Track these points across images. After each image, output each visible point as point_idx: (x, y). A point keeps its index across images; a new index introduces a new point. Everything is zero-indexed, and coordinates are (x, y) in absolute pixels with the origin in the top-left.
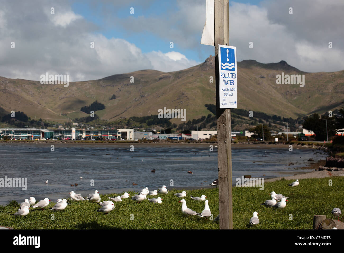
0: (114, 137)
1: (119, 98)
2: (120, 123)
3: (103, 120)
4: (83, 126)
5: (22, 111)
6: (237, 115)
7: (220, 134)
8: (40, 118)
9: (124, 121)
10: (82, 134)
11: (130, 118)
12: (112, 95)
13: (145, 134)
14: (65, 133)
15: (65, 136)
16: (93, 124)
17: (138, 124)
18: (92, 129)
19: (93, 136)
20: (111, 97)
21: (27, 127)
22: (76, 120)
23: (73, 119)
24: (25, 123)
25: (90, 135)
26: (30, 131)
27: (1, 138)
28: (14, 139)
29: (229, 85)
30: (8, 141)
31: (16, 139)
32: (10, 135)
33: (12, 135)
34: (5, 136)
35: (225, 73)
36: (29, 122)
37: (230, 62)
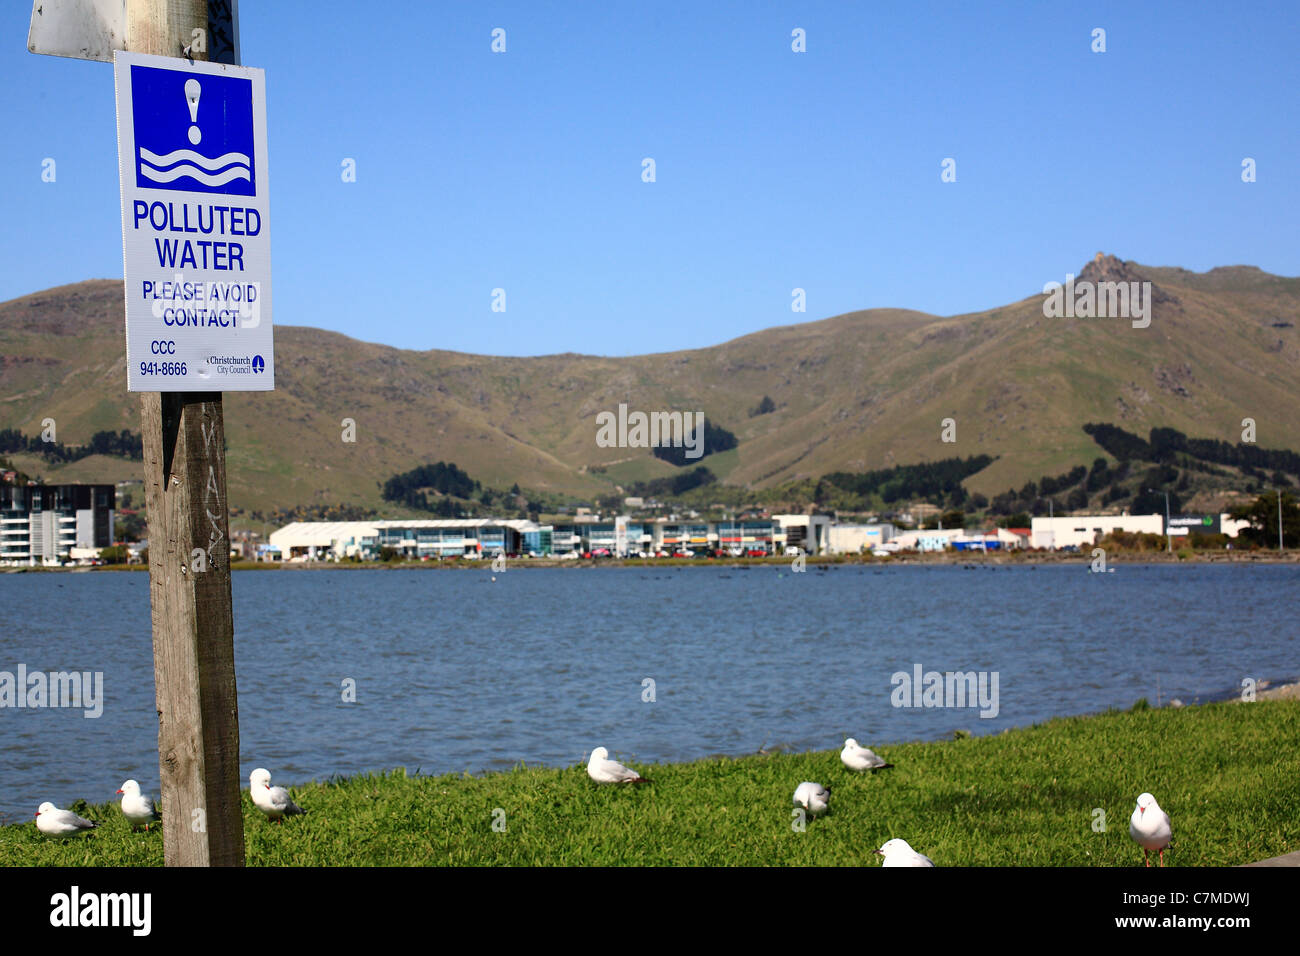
0: (763, 544)
1: (784, 410)
2: (790, 496)
3: (732, 487)
4: (661, 509)
5: (452, 461)
6: (1197, 461)
7: (159, 532)
8: (512, 485)
9: (804, 489)
10: (653, 537)
11: (824, 477)
12: (760, 398)
13: (869, 533)
14: (591, 533)
15: (594, 545)
16: (698, 501)
17: (853, 499)
18: (692, 519)
19: (688, 542)
20: (756, 406)
21: (470, 514)
22: (638, 490)
23: (626, 485)
24: (462, 501)
25: (679, 539)
26: (473, 528)
27: (373, 556)
28: (416, 557)
29: (205, 267)
30: (396, 566)
31: (423, 559)
32: (404, 543)
33: (411, 543)
34: (386, 546)
35: (171, 205)
36: (475, 499)
37: (209, 149)
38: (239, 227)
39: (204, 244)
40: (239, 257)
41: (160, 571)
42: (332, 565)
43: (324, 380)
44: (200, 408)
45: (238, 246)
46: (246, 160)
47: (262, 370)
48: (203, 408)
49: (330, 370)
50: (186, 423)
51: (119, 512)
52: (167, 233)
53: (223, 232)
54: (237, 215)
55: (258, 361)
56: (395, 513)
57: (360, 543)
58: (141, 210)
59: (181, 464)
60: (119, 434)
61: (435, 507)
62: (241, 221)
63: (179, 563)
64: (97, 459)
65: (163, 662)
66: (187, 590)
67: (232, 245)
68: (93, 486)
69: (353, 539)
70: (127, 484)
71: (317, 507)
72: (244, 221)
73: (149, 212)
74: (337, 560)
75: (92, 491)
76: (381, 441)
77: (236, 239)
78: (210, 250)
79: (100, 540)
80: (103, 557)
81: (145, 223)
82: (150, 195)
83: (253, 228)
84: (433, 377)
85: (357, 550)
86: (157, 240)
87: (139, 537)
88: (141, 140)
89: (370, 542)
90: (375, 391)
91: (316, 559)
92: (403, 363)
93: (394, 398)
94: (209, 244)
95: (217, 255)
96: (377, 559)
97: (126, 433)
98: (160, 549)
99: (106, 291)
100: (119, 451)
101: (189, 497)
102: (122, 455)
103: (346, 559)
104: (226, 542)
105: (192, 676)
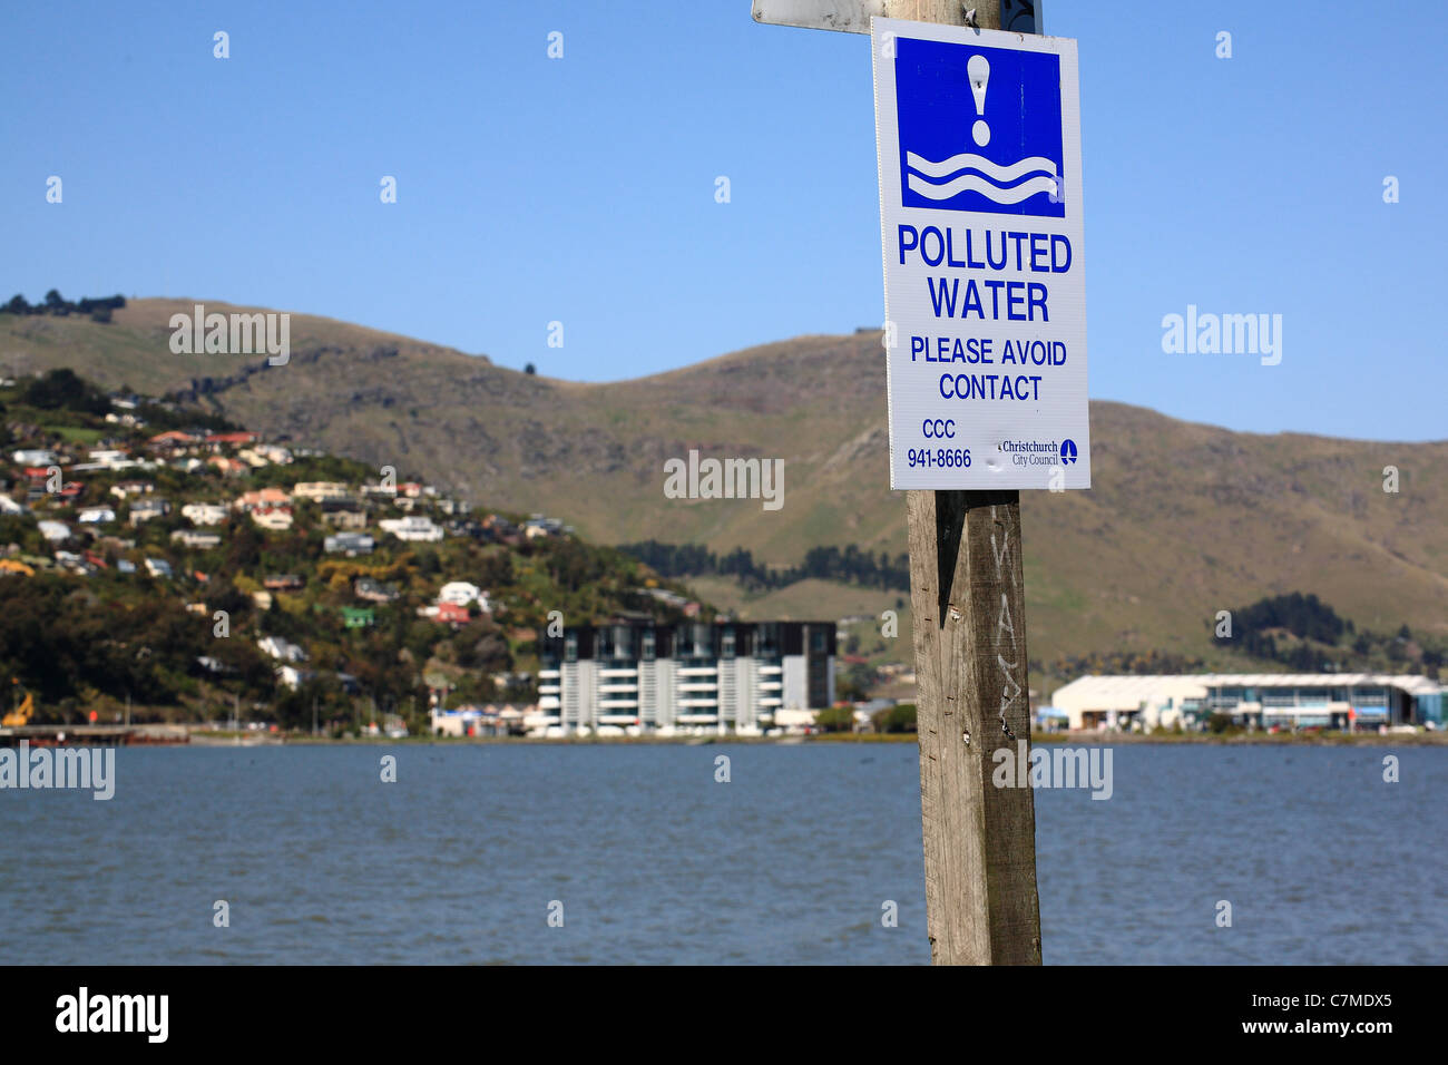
5: (1312, 591)
7: (933, 687)
8: (1399, 626)
21: (1338, 667)
24: (1326, 648)
26: (1344, 688)
27: (1199, 726)
28: (1260, 728)
29: (996, 317)
30: (1231, 739)
31: (1270, 731)
32: (1243, 707)
33: (1254, 707)
34: (1218, 711)
35: (949, 230)
36: (1345, 646)
37: (1001, 152)
38: (1042, 260)
39: (994, 285)
40: (1041, 303)
41: (934, 741)
42: (1139, 738)
43: (1129, 475)
44: (989, 514)
45: (1042, 287)
46: (1050, 166)
47: (1074, 460)
48: (994, 512)
49: (1137, 462)
50: (970, 534)
51: (842, 659)
52: (943, 270)
53: (1019, 268)
54: (1040, 244)
55: (1069, 448)
56: (1231, 664)
57: (1180, 708)
58: (908, 238)
59: (963, 591)
60: (842, 551)
61: (1287, 656)
62: (1044, 252)
63: (960, 729)
64: (812, 586)
65: (937, 868)
66: (971, 767)
67: (1032, 286)
68: (805, 623)
69: (1171, 701)
70: (854, 620)
71: (1120, 655)
72: (1049, 252)
73: (920, 241)
74: (1148, 731)
75: (806, 630)
76: (1210, 561)
77: (1038, 277)
78: (1002, 292)
79: (817, 698)
80: (819, 723)
81: (913, 256)
82: (920, 218)
83: (1061, 262)
84: (1285, 472)
85: (1177, 719)
86: (930, 280)
87: (869, 694)
88: (908, 142)
89: (1194, 706)
90: (1202, 491)
91: (1118, 730)
92: (1241, 452)
93: (1228, 501)
94: (1001, 284)
95: (1011, 300)
96: (1205, 729)
97: (851, 549)
98: (934, 710)
99: (824, 352)
100: (842, 573)
101: (974, 638)
102: (846, 580)
103: (1159, 729)
104: (1025, 701)
105: (977, 888)
